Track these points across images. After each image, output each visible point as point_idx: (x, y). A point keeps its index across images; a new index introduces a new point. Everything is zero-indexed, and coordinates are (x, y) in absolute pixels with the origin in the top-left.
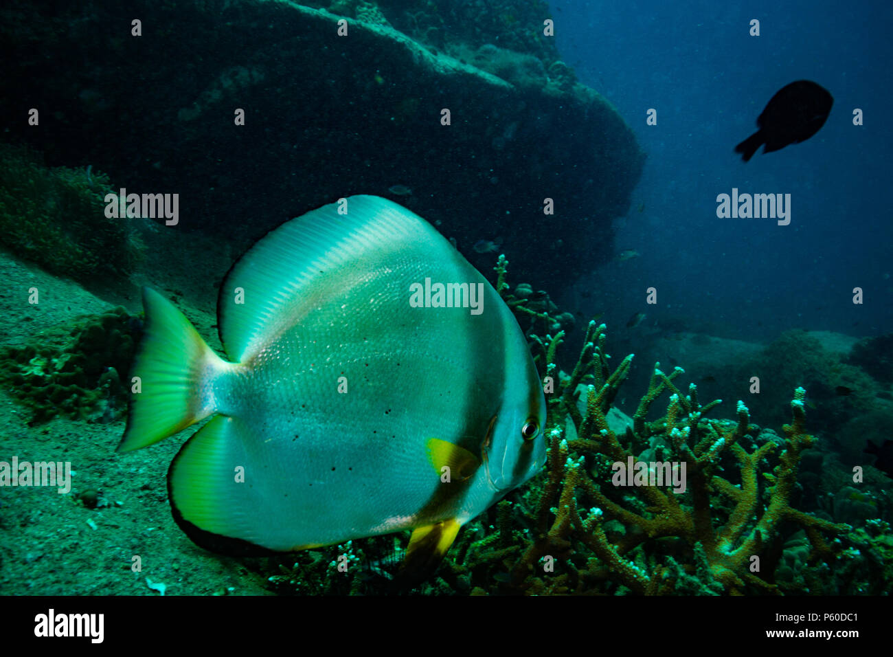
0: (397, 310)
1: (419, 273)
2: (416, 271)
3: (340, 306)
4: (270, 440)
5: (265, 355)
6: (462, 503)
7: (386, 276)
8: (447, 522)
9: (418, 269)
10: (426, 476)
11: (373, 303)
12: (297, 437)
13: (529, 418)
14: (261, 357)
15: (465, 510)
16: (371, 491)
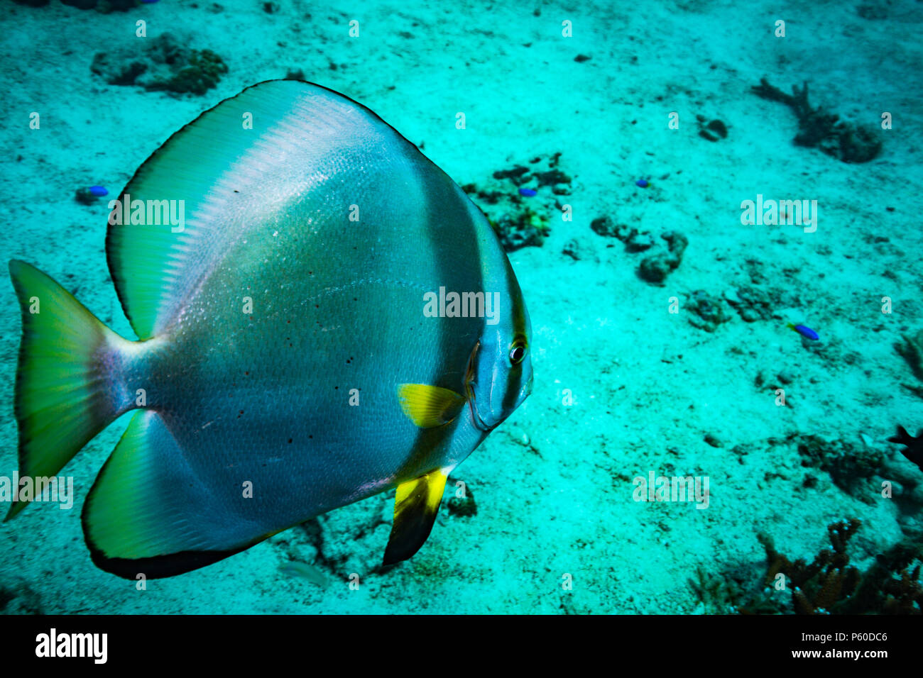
0: (345, 229)
1: (364, 177)
2: (359, 175)
3: (271, 234)
4: (209, 424)
5: (187, 319)
6: (446, 450)
7: (322, 186)
8: (432, 474)
9: (362, 172)
10: (403, 429)
11: (313, 223)
12: (242, 412)
13: (515, 339)
14: (183, 322)
15: (452, 458)
16: (338, 459)
